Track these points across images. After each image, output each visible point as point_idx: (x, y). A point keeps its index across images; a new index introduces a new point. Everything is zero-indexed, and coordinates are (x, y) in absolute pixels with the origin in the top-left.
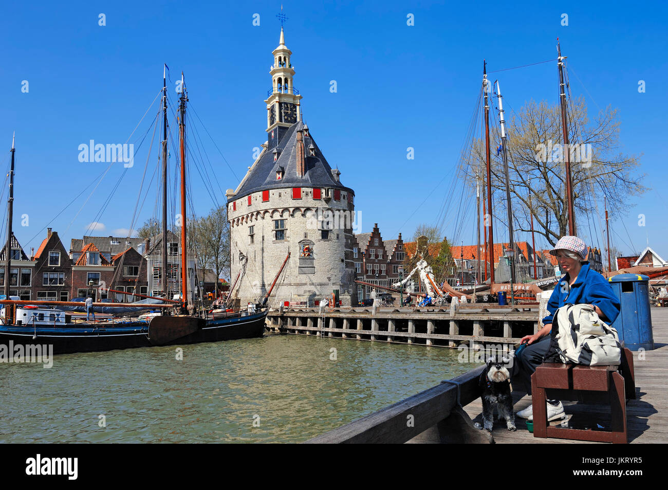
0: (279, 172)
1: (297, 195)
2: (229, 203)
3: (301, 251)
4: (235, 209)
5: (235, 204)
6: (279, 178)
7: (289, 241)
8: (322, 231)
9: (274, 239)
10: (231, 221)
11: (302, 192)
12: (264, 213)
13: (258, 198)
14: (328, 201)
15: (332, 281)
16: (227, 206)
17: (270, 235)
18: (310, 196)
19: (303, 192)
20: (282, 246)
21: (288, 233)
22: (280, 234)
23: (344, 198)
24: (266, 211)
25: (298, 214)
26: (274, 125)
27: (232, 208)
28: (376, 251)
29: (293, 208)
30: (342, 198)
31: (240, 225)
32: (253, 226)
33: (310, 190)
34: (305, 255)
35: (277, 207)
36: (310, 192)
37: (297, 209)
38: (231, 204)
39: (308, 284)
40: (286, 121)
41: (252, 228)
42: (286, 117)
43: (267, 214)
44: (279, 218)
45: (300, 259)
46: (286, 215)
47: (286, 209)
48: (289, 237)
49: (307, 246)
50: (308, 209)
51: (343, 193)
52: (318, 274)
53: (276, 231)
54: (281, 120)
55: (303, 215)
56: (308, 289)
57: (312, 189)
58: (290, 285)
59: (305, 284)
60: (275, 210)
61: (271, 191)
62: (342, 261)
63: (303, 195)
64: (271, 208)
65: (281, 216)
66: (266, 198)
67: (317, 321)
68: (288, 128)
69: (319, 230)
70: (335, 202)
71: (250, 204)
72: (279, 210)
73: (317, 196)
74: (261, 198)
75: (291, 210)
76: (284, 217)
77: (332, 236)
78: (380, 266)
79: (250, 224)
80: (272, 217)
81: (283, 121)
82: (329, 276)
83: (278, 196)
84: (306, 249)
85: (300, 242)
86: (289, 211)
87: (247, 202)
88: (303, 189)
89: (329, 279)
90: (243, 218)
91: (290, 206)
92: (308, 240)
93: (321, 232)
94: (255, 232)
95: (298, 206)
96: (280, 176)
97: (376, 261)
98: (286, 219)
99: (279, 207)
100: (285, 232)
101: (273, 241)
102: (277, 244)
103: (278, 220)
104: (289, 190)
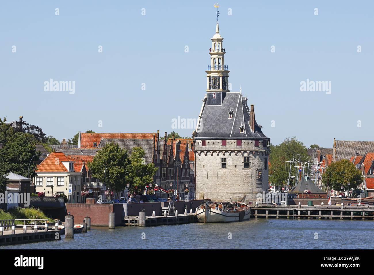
1: (257, 144)
3: (257, 175)
7: (252, 169)
9: (243, 167)
11: (259, 142)
12: (237, 152)
17: (242, 165)
18: (262, 145)
20: (248, 171)
24: (239, 151)
25: (256, 154)
33: (262, 141)
34: (259, 177)
36: (262, 143)
43: (239, 153)
45: (257, 179)
46: (251, 155)
47: (251, 152)
48: (251, 167)
49: (260, 172)
50: (261, 152)
52: (263, 187)
53: (245, 163)
55: (258, 155)
60: (245, 152)
61: (243, 140)
64: (243, 150)
65: (248, 155)
69: (264, 163)
72: (247, 152)
75: (254, 152)
80: (242, 155)
84: (260, 174)
91: (253, 150)
92: (260, 169)
95: (257, 150)
98: (251, 157)
99: (247, 150)
100: (250, 164)
101: (243, 169)
102: (245, 171)
103: (246, 157)
104: (253, 141)
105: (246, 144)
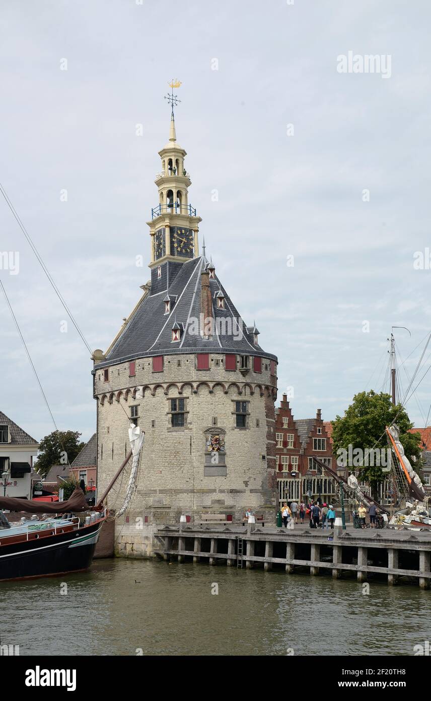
0: (175, 331)
1: (203, 366)
2: (96, 370)
3: (208, 443)
4: (106, 378)
5: (106, 373)
6: (176, 339)
7: (191, 429)
8: (237, 415)
9: (170, 426)
10: (100, 397)
11: (210, 360)
12: (155, 388)
13: (146, 367)
14: (244, 373)
15: (250, 487)
16: (94, 375)
17: (165, 420)
18: (222, 366)
19: (212, 360)
20: (180, 435)
21: (189, 418)
22: (178, 418)
23: (266, 368)
24: (158, 386)
25: (204, 391)
26: (161, 259)
27: (102, 378)
28: (285, 436)
29: (198, 383)
30: (263, 370)
31: (115, 402)
32: (136, 406)
33: (221, 357)
34: (213, 449)
35: (174, 381)
36: (222, 360)
37: (203, 383)
38: (100, 372)
39: (217, 491)
40: (180, 253)
41: (134, 409)
42: (179, 249)
43: (159, 390)
44: (177, 396)
45: (206, 454)
46: (187, 392)
47: (188, 384)
48: (190, 423)
49: (217, 437)
50: (219, 384)
51: (265, 361)
52: (232, 476)
53: (173, 415)
54: (172, 253)
55: (211, 392)
56: (217, 498)
57: (225, 357)
58: (193, 491)
59: (214, 491)
60: (172, 385)
61: (165, 357)
62: (264, 457)
63: (212, 364)
64: (166, 381)
65: (180, 393)
66: (158, 368)
67: (228, 544)
68: (182, 264)
69: (232, 414)
70: (254, 374)
71: (132, 375)
72: (178, 384)
73: (230, 367)
74: (151, 366)
75: (195, 385)
76: (185, 395)
77: (250, 421)
78: (290, 458)
79: (131, 402)
80: (166, 394)
81: (176, 254)
82: (246, 479)
83: (176, 365)
84: (216, 440)
85: (206, 431)
86: (192, 386)
87: (128, 372)
88: (212, 356)
89: (246, 483)
90: (120, 393)
91: (193, 379)
92: (218, 428)
93: (235, 416)
94: (140, 414)
95: (204, 379)
96: (178, 335)
97: (285, 451)
98: (188, 398)
99: (178, 381)
100: (185, 415)
101: (168, 429)
102: (174, 433)
103: (176, 398)
104: (192, 356)
105: (174, 366)
